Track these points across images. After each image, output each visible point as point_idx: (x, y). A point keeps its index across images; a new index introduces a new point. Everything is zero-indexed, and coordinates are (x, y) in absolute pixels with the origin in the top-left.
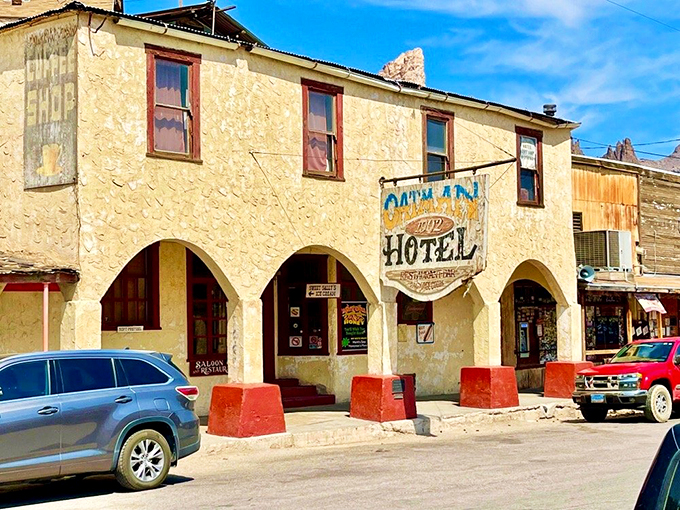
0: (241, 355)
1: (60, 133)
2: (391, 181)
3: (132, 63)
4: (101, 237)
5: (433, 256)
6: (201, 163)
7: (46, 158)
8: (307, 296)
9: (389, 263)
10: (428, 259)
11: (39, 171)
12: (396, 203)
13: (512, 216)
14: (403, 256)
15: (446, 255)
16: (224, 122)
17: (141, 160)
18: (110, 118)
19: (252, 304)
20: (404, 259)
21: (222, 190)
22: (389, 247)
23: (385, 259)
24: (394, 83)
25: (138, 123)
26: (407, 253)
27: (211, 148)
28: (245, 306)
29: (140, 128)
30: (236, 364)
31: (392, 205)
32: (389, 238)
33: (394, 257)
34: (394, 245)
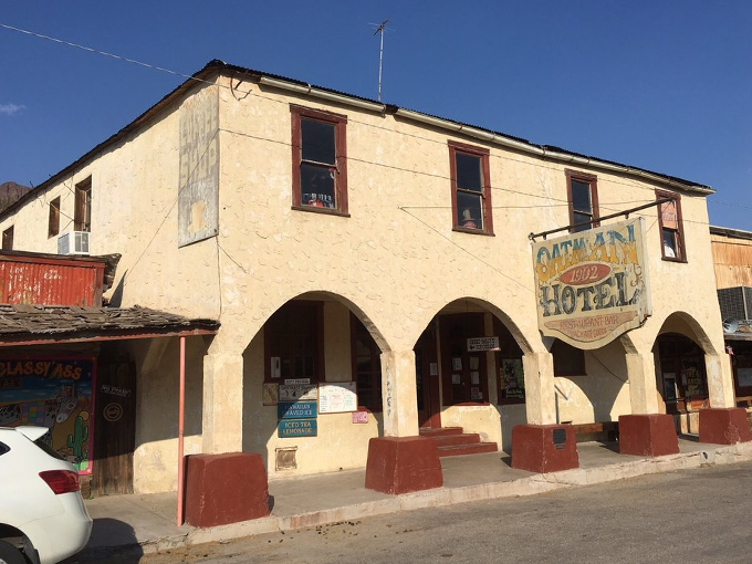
0: (395, 407)
1: (205, 189)
2: (541, 235)
3: (276, 121)
4: (243, 289)
5: (591, 304)
6: (349, 216)
7: (194, 215)
8: (469, 350)
9: (547, 314)
10: (587, 307)
11: (189, 228)
12: (548, 255)
13: (658, 270)
15: (606, 302)
16: (371, 179)
17: (286, 213)
18: (254, 172)
19: (404, 355)
20: (561, 309)
21: (370, 243)
22: (545, 298)
23: (543, 310)
24: (538, 147)
25: (282, 178)
26: (564, 302)
27: (359, 203)
28: (397, 357)
29: (285, 183)
30: (392, 416)
31: (544, 257)
32: (544, 289)
33: (552, 307)
34: (551, 296)
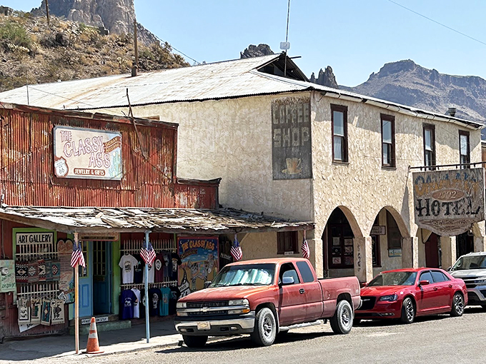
0: (364, 267)
1: (299, 153)
4: (320, 206)
5: (451, 211)
6: (349, 164)
7: (288, 165)
9: (421, 215)
10: (448, 213)
11: (284, 171)
12: (423, 181)
14: (430, 211)
15: (460, 211)
18: (321, 144)
19: (368, 239)
20: (431, 213)
22: (420, 206)
23: (418, 213)
24: (414, 112)
25: (329, 146)
26: (433, 210)
30: (361, 271)
32: (420, 201)
33: (424, 212)
34: (424, 204)
